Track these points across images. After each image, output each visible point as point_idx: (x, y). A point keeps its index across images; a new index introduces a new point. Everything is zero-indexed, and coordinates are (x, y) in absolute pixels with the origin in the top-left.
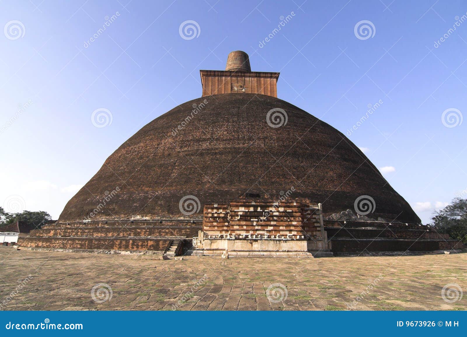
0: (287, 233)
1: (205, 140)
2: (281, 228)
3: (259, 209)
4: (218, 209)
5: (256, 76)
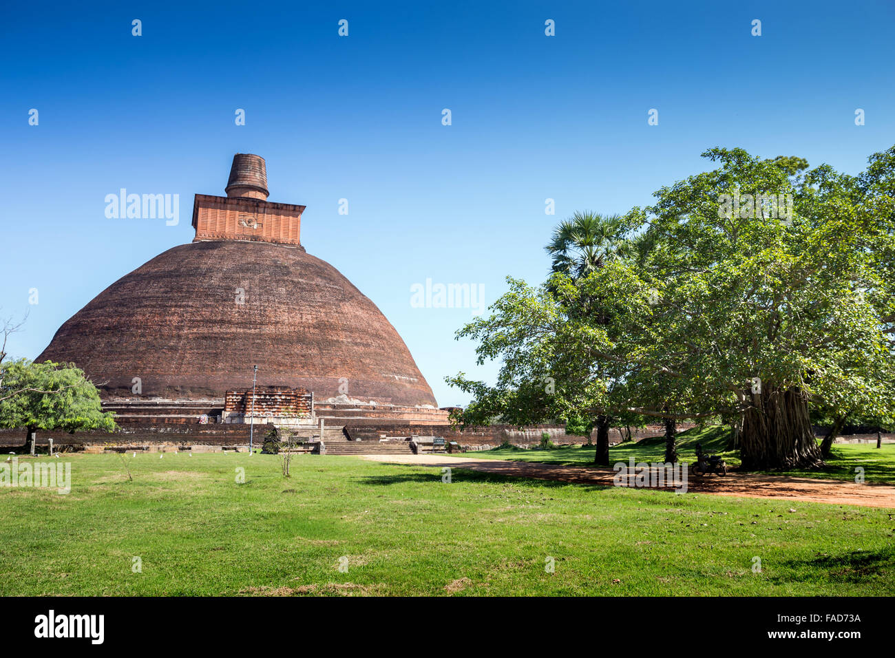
0: (287, 414)
1: (215, 322)
2: (282, 410)
3: (268, 397)
4: (237, 395)
5: (274, 208)
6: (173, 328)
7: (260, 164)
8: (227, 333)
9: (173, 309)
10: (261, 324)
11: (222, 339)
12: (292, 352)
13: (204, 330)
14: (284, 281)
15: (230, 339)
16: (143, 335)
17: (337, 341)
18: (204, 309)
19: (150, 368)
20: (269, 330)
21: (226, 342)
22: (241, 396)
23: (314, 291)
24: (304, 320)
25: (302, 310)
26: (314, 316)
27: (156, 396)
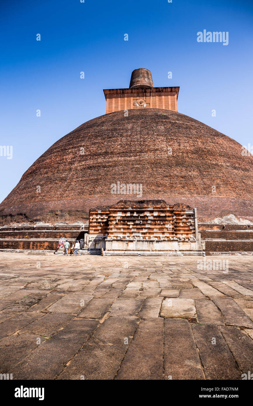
0: (161, 235)
1: (100, 155)
2: (155, 230)
3: (135, 214)
4: (101, 214)
5: (157, 92)
6: (67, 163)
7: (148, 73)
8: (109, 162)
9: (70, 150)
10: (141, 152)
11: (104, 167)
12: (172, 174)
13: (90, 162)
14: (162, 122)
15: (110, 166)
16: (47, 173)
17: (217, 165)
18: (92, 146)
19: (41, 196)
20: (148, 156)
21: (108, 169)
22: (107, 215)
23: (190, 128)
24: (182, 147)
25: (180, 140)
26: (192, 144)
27: (39, 220)
